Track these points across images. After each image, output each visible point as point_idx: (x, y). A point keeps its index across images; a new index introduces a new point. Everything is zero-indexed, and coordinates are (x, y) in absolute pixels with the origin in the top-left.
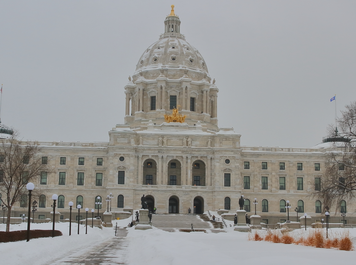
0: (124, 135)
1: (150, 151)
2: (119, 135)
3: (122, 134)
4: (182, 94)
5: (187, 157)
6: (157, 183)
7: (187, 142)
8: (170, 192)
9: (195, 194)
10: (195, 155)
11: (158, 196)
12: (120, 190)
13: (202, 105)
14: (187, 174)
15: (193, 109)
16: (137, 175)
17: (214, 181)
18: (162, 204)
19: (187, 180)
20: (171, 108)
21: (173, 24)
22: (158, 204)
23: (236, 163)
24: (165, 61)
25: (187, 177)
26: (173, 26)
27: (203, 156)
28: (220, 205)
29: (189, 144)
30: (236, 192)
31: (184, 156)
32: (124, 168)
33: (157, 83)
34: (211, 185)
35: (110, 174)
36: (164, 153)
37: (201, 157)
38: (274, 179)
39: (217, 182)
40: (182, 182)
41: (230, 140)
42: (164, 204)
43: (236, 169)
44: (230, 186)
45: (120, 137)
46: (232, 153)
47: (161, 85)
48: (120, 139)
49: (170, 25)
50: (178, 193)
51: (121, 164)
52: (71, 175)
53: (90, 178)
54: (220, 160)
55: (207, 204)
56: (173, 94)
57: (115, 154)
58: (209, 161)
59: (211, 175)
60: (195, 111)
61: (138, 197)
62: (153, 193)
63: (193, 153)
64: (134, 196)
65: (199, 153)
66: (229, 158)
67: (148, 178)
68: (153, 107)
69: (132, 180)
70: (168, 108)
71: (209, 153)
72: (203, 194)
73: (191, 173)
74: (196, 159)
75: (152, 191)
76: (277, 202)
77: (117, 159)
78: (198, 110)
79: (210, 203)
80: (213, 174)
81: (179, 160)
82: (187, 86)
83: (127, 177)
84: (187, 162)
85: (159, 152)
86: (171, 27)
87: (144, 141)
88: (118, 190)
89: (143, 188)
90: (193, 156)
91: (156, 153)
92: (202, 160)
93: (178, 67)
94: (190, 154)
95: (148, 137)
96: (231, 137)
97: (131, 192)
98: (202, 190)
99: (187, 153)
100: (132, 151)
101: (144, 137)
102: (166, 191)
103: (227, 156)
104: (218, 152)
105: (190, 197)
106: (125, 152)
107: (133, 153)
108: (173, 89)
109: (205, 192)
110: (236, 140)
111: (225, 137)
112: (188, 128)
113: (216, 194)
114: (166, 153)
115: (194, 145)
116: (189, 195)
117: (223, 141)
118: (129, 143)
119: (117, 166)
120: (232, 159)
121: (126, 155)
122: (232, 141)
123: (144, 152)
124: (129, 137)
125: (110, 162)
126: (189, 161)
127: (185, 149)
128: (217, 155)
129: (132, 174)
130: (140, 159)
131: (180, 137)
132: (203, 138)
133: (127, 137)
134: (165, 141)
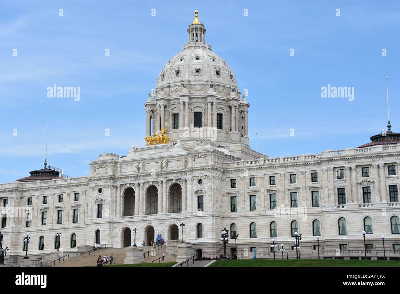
0: (102, 164)
1: (127, 180)
2: (98, 165)
3: (100, 165)
5: (162, 182)
7: (162, 164)
8: (145, 222)
10: (170, 178)
11: (133, 228)
12: (97, 225)
14: (163, 200)
16: (116, 206)
19: (162, 207)
20: (174, 127)
23: (209, 183)
25: (162, 204)
27: (178, 178)
28: (192, 233)
29: (163, 167)
30: (208, 217)
31: (159, 180)
32: (102, 200)
34: (185, 211)
35: (89, 208)
36: (140, 179)
37: (176, 180)
38: (262, 197)
39: (189, 207)
40: (158, 210)
41: (202, 156)
43: (209, 189)
44: (203, 210)
45: (98, 167)
46: (204, 172)
47: (160, 105)
48: (99, 169)
50: (153, 223)
51: (99, 196)
52: (67, 213)
53: (83, 214)
54: (193, 180)
56: (175, 111)
57: (94, 187)
58: (184, 183)
59: (187, 199)
61: (115, 231)
62: (129, 225)
63: (168, 176)
64: (111, 229)
65: (174, 175)
66: (201, 178)
69: (108, 212)
70: (171, 128)
71: (184, 175)
72: (177, 222)
74: (172, 183)
75: (129, 223)
76: (266, 225)
77: (96, 191)
81: (155, 185)
83: (105, 210)
84: (163, 187)
85: (135, 179)
88: (95, 225)
89: (120, 221)
90: (168, 179)
91: (133, 180)
92: (178, 182)
93: (181, 81)
94: (165, 177)
95: (126, 164)
96: (203, 154)
97: (107, 226)
98: (177, 217)
99: (162, 176)
100: (109, 181)
101: (123, 165)
102: (141, 221)
103: (200, 175)
104: (189, 173)
105: (164, 226)
106: (103, 182)
107: (109, 183)
108: (174, 106)
109: (179, 220)
110: (208, 156)
111: (197, 155)
112: (166, 149)
113: (187, 221)
114: (142, 179)
115: (170, 167)
116: (164, 224)
117: (195, 159)
118: (107, 173)
119: (96, 199)
120: (204, 178)
121: (104, 186)
122: (205, 158)
123: (122, 180)
124: (107, 167)
125: (90, 195)
126: (164, 185)
127: (159, 173)
128: (189, 176)
129: (109, 205)
130: (118, 189)
131: (156, 160)
132: (179, 158)
133: (105, 167)
134: (141, 166)
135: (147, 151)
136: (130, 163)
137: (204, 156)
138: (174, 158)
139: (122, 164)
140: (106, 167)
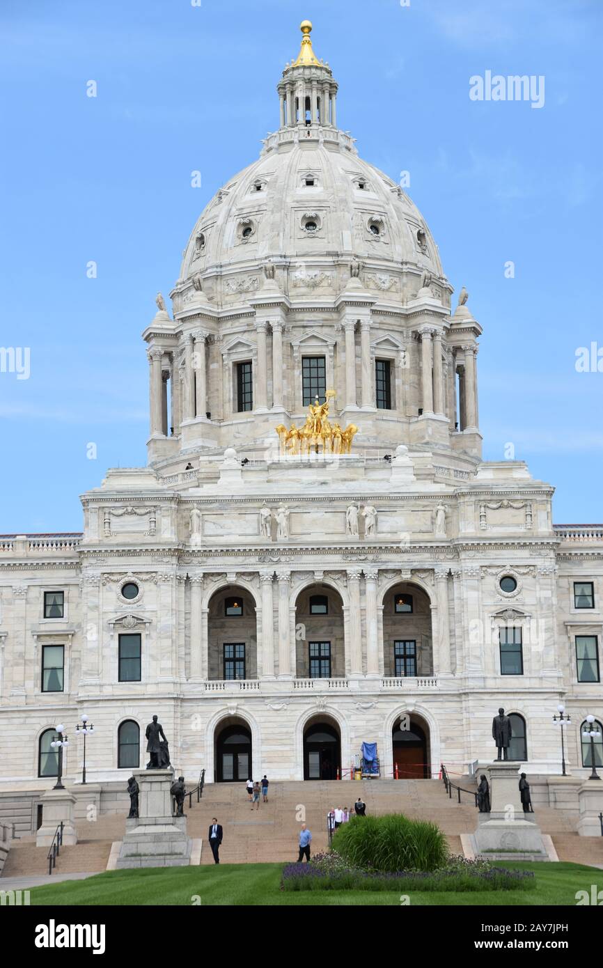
0: (133, 503)
1: (230, 560)
2: (117, 504)
3: (128, 504)
4: (344, 351)
5: (362, 575)
6: (258, 671)
7: (361, 520)
8: (307, 700)
9: (397, 705)
10: (391, 566)
11: (263, 719)
12: (126, 703)
13: (419, 386)
14: (364, 635)
15: (385, 399)
16: (187, 645)
17: (463, 658)
18: (280, 748)
19: (364, 657)
20: (308, 400)
21: (309, 94)
22: (264, 748)
23: (541, 589)
24: (281, 234)
25: (364, 645)
26: (308, 100)
27: (418, 567)
29: (366, 527)
30: (546, 696)
31: (353, 569)
32: (139, 621)
33: (252, 314)
34: (453, 672)
35: (90, 645)
36: (278, 562)
37: (414, 571)
39: (472, 660)
40: (350, 665)
41: (515, 505)
42: (287, 748)
43: (542, 609)
44: (522, 674)
45: (121, 512)
46: (525, 553)
47: (268, 322)
48: (122, 518)
49: (297, 99)
50: (335, 706)
51: (129, 607)
53: (17, 664)
54: (483, 578)
55: (442, 741)
56: (313, 349)
57: (106, 576)
58: (443, 585)
59: (452, 634)
60: (395, 408)
61: (189, 726)
62: (245, 708)
63: (384, 557)
64: (179, 721)
65: (406, 557)
66: (512, 572)
67: (232, 656)
68: (243, 402)
69: (167, 664)
70: (297, 403)
71: (442, 557)
72: (424, 705)
73: (378, 629)
74: (396, 580)
75: (243, 701)
77: (111, 590)
78: (405, 403)
79: (452, 739)
80: (458, 632)
81: (333, 584)
82: (359, 321)
83: (152, 656)
84: (363, 593)
85: (262, 561)
86: (302, 104)
87: (207, 525)
88: (119, 704)
89: (210, 693)
90: (383, 567)
91: (252, 564)
92: (416, 580)
93: (329, 254)
94: (374, 561)
95: (220, 509)
96: (519, 497)
97: (167, 709)
98: (422, 689)
99: (363, 557)
100: (166, 560)
101: (207, 510)
102: (291, 697)
103: (508, 563)
104: (471, 553)
105: (378, 717)
106: (141, 564)
107: (168, 567)
108: (310, 332)
109: (431, 698)
110: (535, 506)
111: (495, 498)
112: (362, 470)
113: (471, 703)
114: (287, 563)
115: (384, 529)
116: (376, 712)
117: (489, 511)
118: (153, 533)
119: (113, 617)
120: (524, 574)
121: (145, 577)
122: (523, 511)
123: (210, 561)
124: (155, 512)
125: (89, 604)
126: (370, 587)
127: (355, 546)
128: (470, 562)
129: (169, 641)
130: (196, 589)
131: (335, 503)
132: (419, 502)
133: (146, 513)
134: (281, 519)
135: (291, 472)
136: (235, 505)
137: (521, 505)
138: (401, 503)
139: (203, 507)
140: (149, 512)
